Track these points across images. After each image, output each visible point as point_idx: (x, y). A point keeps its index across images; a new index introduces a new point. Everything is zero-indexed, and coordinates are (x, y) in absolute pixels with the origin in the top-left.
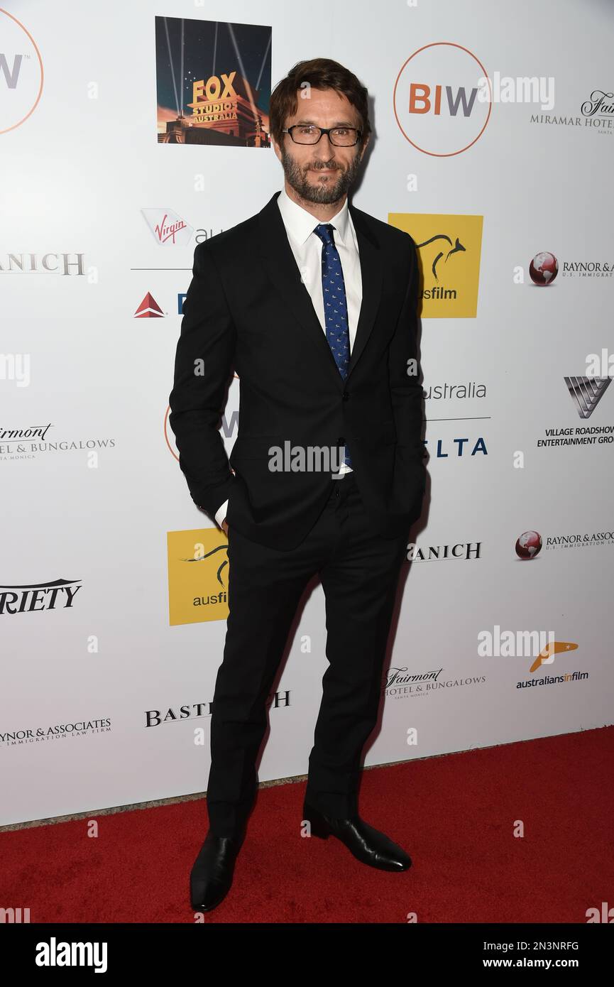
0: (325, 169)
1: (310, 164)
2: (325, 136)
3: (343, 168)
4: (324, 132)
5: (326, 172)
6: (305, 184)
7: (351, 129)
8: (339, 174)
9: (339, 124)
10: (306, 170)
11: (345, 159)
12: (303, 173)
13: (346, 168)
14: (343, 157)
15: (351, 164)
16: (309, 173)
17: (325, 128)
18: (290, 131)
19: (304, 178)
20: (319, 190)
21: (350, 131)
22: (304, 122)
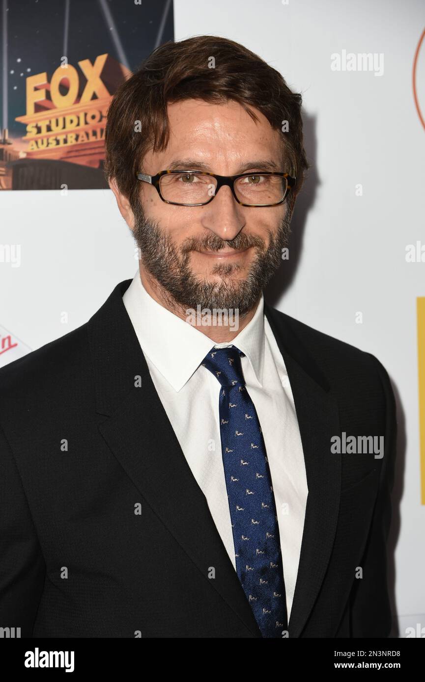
0: (227, 249)
1: (195, 241)
2: (225, 189)
3: (260, 245)
4: (221, 181)
5: (228, 255)
6: (186, 277)
7: (276, 174)
8: (253, 255)
9: (251, 166)
10: (186, 251)
11: (266, 227)
12: (181, 257)
13: (267, 243)
14: (261, 223)
15: (276, 236)
16: (193, 256)
17: (223, 174)
18: (156, 181)
19: (183, 267)
20: (216, 290)
21: (273, 178)
22: (183, 164)
